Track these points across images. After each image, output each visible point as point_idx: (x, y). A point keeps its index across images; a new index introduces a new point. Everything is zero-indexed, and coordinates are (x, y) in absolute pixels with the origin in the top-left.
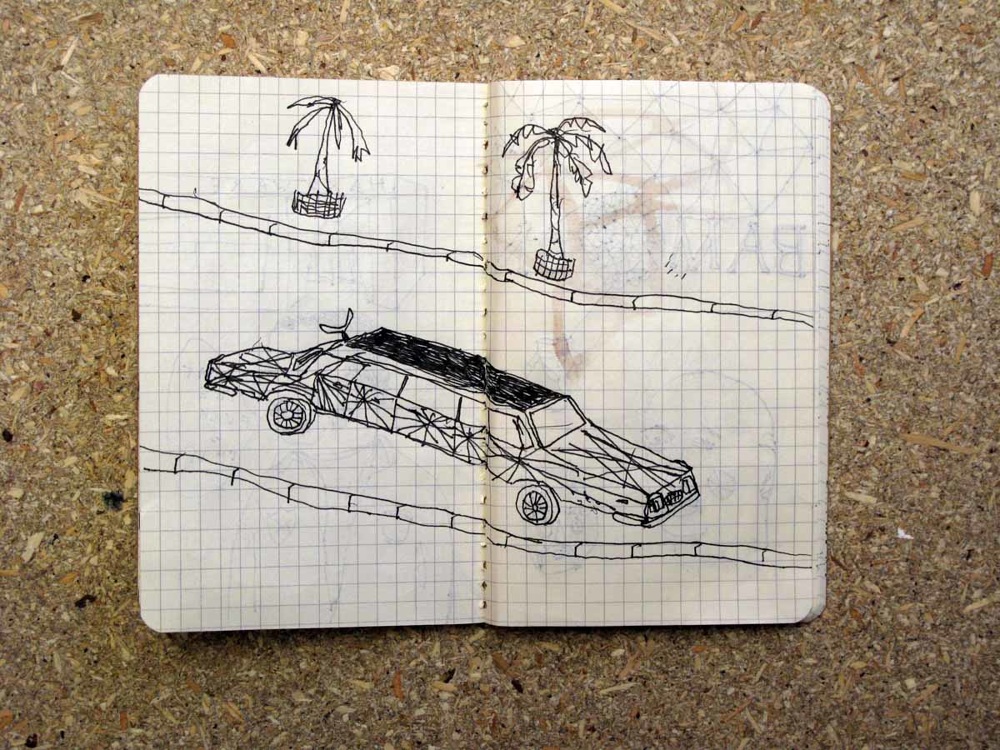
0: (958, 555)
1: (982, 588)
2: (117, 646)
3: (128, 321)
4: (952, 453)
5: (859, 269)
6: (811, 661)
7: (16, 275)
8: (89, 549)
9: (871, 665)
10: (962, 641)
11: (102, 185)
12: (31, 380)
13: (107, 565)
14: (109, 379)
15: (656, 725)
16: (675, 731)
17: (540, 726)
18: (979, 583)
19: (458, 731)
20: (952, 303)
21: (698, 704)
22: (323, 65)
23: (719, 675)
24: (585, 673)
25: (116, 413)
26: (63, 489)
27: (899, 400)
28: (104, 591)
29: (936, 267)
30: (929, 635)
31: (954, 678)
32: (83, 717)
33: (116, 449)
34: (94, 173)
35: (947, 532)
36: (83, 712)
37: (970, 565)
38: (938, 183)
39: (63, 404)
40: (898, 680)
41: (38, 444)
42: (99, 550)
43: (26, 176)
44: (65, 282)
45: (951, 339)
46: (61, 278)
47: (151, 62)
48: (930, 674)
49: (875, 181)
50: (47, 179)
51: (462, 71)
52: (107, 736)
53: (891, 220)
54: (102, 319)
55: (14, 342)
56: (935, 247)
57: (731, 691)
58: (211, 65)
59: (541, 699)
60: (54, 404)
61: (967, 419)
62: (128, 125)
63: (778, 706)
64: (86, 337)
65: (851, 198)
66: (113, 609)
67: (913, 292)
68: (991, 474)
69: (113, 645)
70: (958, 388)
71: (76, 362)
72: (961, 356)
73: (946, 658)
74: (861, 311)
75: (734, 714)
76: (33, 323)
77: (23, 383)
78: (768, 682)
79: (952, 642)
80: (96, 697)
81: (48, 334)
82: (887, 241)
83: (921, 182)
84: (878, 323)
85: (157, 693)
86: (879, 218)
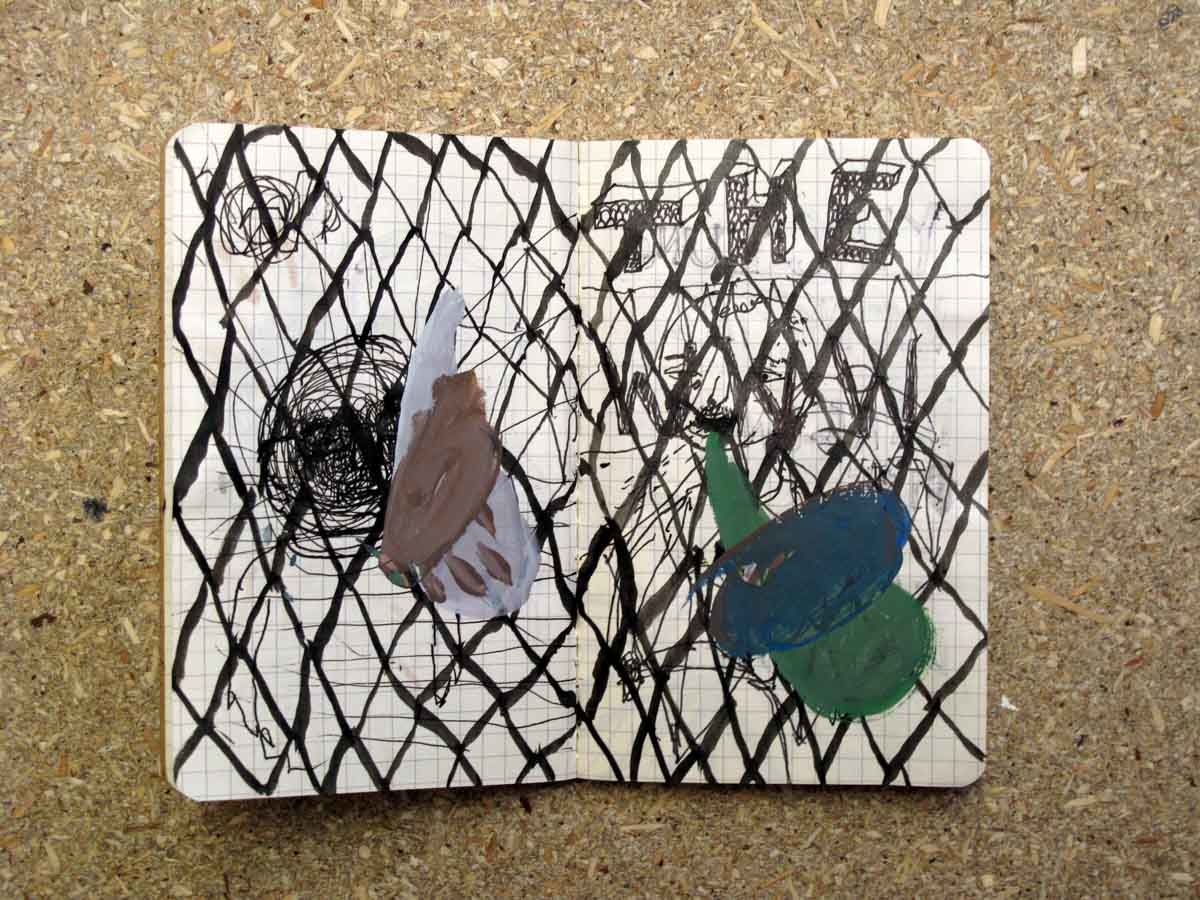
0: (1068, 738)
1: (1091, 782)
2: (70, 679)
3: (146, 304)
4: (1081, 617)
5: (1006, 383)
6: (875, 834)
7: (28, 230)
8: (57, 560)
9: (945, 851)
10: (1056, 841)
11: (143, 142)
12: (24, 353)
13: (75, 582)
14: (113, 367)
15: (680, 878)
16: (700, 889)
17: (544, 856)
18: (1087, 777)
19: (448, 846)
20: (1109, 441)
21: (734, 862)
22: (421, 45)
23: (764, 833)
24: (607, 802)
25: (114, 408)
26: (39, 486)
27: (1028, 544)
28: (66, 612)
29: (1097, 396)
30: (1019, 828)
31: (1040, 883)
32: (17, 754)
33: (108, 450)
34: (136, 126)
35: (1060, 710)
36: (19, 749)
37: (1079, 753)
38: (1116, 299)
39: (55, 387)
40: (974, 875)
41: (19, 429)
42: (69, 563)
43: (57, 118)
44: (82, 247)
45: (1100, 484)
46: (78, 242)
47: (222, 9)
48: (1012, 874)
49: (1041, 283)
50: (81, 124)
51: (580, 77)
52: (41, 781)
53: (1053, 333)
54: (117, 296)
55: (12, 306)
56: (1100, 372)
57: (775, 853)
58: (291, 23)
59: (550, 825)
60: (44, 385)
61: (1104, 581)
62: (184, 78)
63: (827, 880)
64: (95, 314)
65: (1010, 299)
66: (72, 635)
67: (1066, 422)
68: (1122, 650)
69: (66, 676)
70: (1100, 542)
71: (78, 341)
72: (1110, 506)
73: (1035, 859)
74: (1000, 433)
75: (773, 880)
76: (37, 287)
77: (14, 356)
78: (820, 850)
79: (1045, 840)
80: (37, 733)
81: (52, 303)
82: (1045, 355)
83: (1095, 293)
84: (1018, 451)
85: (107, 741)
86: (1040, 327)
